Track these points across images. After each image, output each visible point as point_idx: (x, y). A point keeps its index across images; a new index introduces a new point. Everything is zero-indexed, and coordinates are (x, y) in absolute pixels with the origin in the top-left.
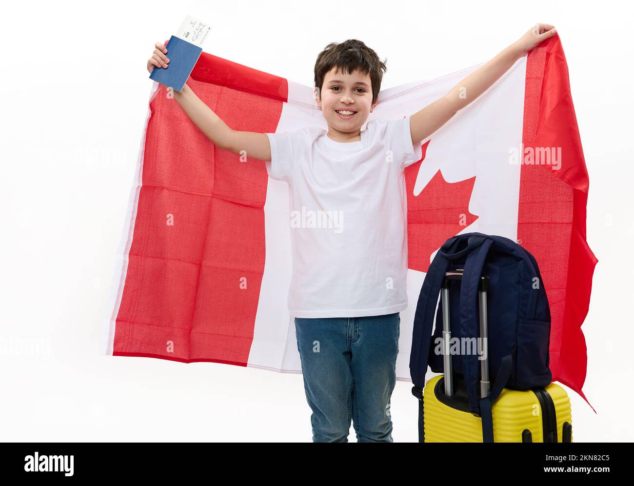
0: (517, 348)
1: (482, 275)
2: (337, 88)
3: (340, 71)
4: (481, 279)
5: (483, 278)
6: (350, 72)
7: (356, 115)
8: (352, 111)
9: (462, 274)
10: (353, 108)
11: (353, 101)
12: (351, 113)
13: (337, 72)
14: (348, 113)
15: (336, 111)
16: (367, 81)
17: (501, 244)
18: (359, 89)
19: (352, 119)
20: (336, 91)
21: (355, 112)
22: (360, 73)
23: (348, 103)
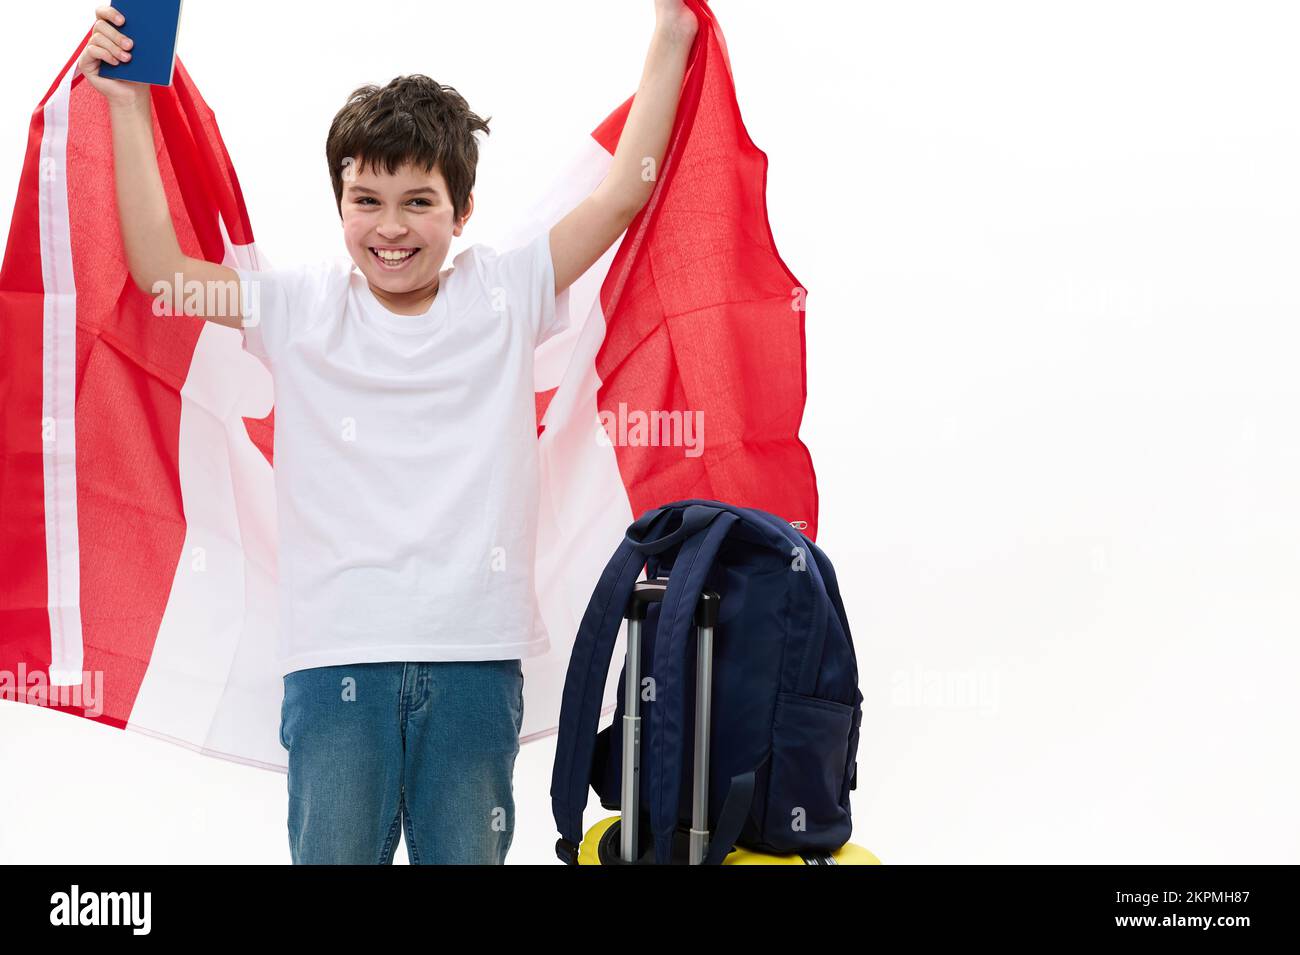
0: (771, 758)
1: (705, 590)
2: (369, 200)
3: (368, 168)
4: (701, 599)
5: (706, 597)
6: (391, 170)
7: (417, 257)
8: (405, 250)
9: (664, 587)
10: (409, 243)
11: (404, 230)
12: (404, 255)
13: (361, 170)
14: (397, 255)
15: (372, 249)
16: (437, 182)
17: (755, 524)
18: (420, 200)
19: (411, 265)
20: (368, 207)
21: (417, 250)
22: (412, 170)
23: (392, 237)
